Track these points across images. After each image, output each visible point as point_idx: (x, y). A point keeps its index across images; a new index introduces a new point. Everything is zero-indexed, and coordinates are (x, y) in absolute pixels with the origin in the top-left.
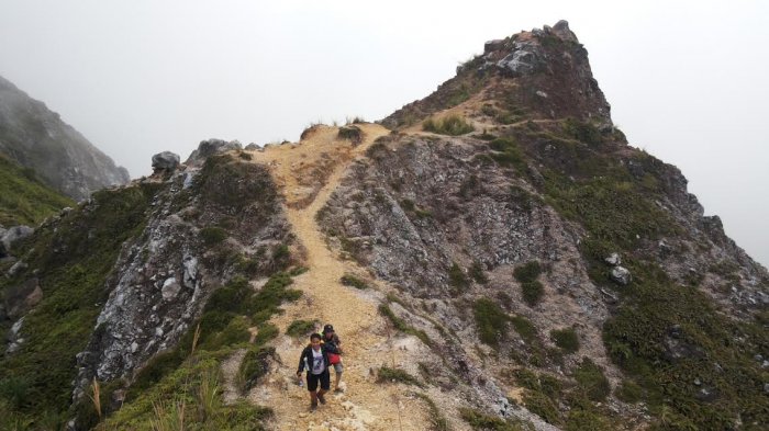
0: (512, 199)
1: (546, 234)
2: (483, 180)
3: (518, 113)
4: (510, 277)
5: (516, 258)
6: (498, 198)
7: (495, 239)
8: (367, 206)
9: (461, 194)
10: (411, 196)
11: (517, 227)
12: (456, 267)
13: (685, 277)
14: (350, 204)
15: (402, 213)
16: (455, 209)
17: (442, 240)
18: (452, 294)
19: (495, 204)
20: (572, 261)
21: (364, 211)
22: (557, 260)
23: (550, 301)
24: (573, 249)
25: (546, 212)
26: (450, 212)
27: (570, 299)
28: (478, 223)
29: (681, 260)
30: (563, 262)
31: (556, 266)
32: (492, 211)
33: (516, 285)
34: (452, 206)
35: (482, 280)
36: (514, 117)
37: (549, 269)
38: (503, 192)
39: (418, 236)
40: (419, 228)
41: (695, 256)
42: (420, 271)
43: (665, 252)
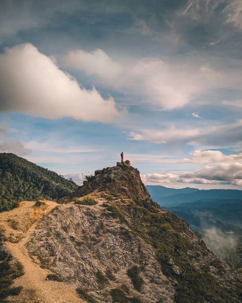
0: (121, 234)
1: (139, 251)
2: (107, 225)
3: (115, 196)
4: (126, 276)
5: (127, 265)
6: (114, 233)
7: (116, 255)
8: (52, 239)
9: (97, 233)
10: (73, 234)
11: (126, 248)
12: (99, 272)
13: (202, 269)
14: (43, 238)
15: (71, 242)
16: (95, 240)
17: (91, 258)
18: (99, 288)
19: (114, 237)
20: (153, 264)
21: (51, 242)
22: (147, 264)
23: (147, 287)
24: (153, 258)
25: (138, 239)
26: (93, 242)
27: (156, 285)
28: (107, 247)
29: (198, 261)
30: (150, 265)
31: (147, 268)
32: (113, 240)
33: (129, 280)
34: (93, 239)
35: (113, 279)
36: (114, 198)
37: (143, 269)
38: (116, 231)
39: (79, 255)
40: (80, 251)
41: (203, 258)
42: (82, 275)
43: (191, 257)
